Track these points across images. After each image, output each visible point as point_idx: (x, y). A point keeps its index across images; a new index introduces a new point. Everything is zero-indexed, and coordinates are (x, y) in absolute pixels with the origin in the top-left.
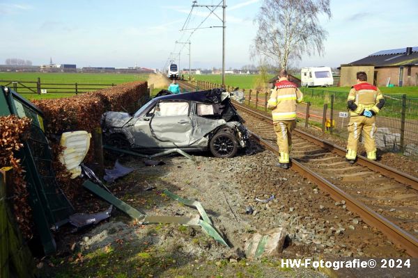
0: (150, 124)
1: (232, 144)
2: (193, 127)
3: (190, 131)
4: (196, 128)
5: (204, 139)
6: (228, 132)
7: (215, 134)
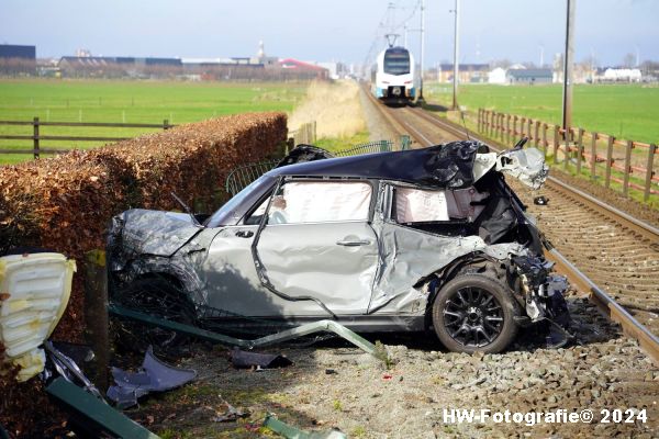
0: (254, 246)
1: (499, 312)
2: (383, 257)
3: (373, 269)
4: (391, 261)
5: (413, 294)
6: (489, 274)
7: (448, 279)
